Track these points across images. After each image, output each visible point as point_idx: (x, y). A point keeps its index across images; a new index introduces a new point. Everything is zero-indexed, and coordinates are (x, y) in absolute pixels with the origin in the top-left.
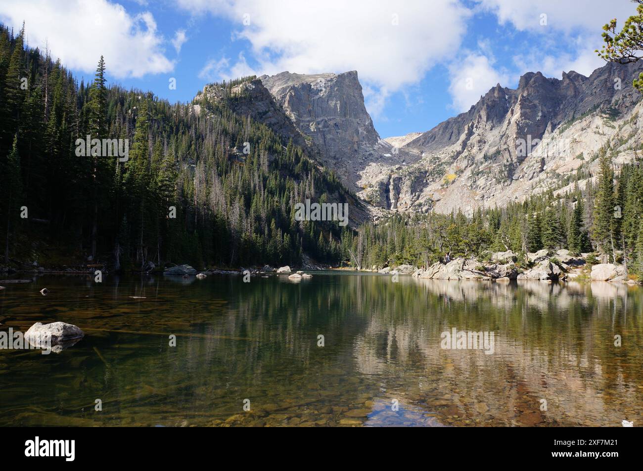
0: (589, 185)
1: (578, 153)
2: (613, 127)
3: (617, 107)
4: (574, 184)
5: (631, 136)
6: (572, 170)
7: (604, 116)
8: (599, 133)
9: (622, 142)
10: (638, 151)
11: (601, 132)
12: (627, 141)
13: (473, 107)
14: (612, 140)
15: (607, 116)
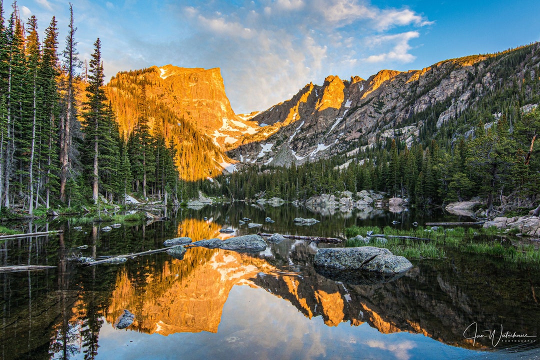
0: (367, 149)
1: (358, 129)
2: (380, 113)
3: (383, 101)
4: (358, 149)
5: (391, 120)
6: (355, 139)
7: (375, 106)
8: (371, 116)
9: (386, 123)
10: (396, 130)
11: (373, 116)
12: (389, 123)
13: (294, 96)
14: (380, 122)
15: (377, 106)
